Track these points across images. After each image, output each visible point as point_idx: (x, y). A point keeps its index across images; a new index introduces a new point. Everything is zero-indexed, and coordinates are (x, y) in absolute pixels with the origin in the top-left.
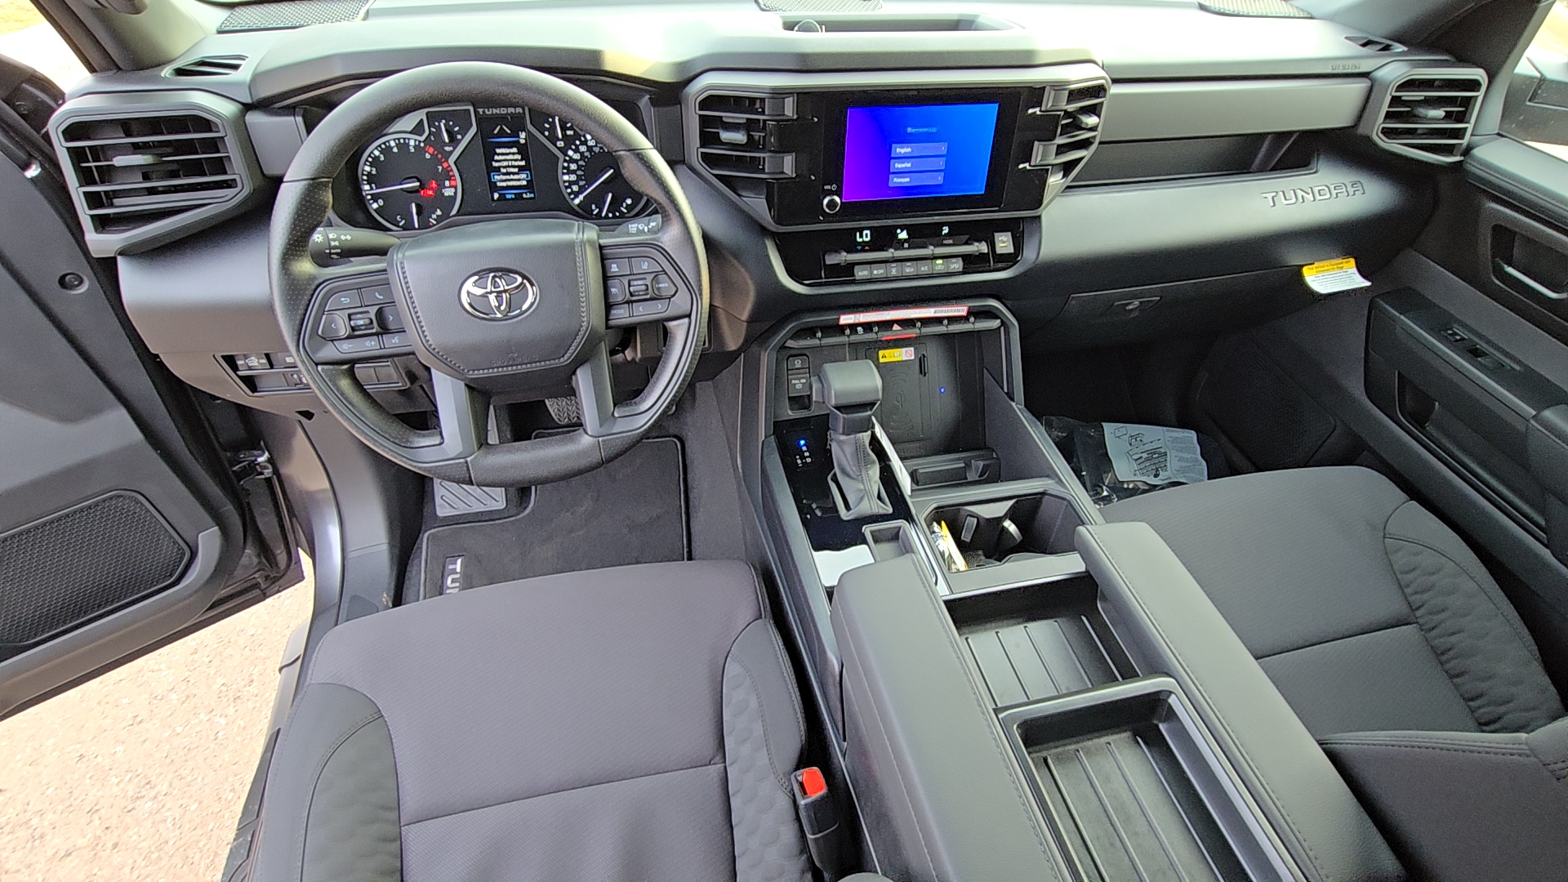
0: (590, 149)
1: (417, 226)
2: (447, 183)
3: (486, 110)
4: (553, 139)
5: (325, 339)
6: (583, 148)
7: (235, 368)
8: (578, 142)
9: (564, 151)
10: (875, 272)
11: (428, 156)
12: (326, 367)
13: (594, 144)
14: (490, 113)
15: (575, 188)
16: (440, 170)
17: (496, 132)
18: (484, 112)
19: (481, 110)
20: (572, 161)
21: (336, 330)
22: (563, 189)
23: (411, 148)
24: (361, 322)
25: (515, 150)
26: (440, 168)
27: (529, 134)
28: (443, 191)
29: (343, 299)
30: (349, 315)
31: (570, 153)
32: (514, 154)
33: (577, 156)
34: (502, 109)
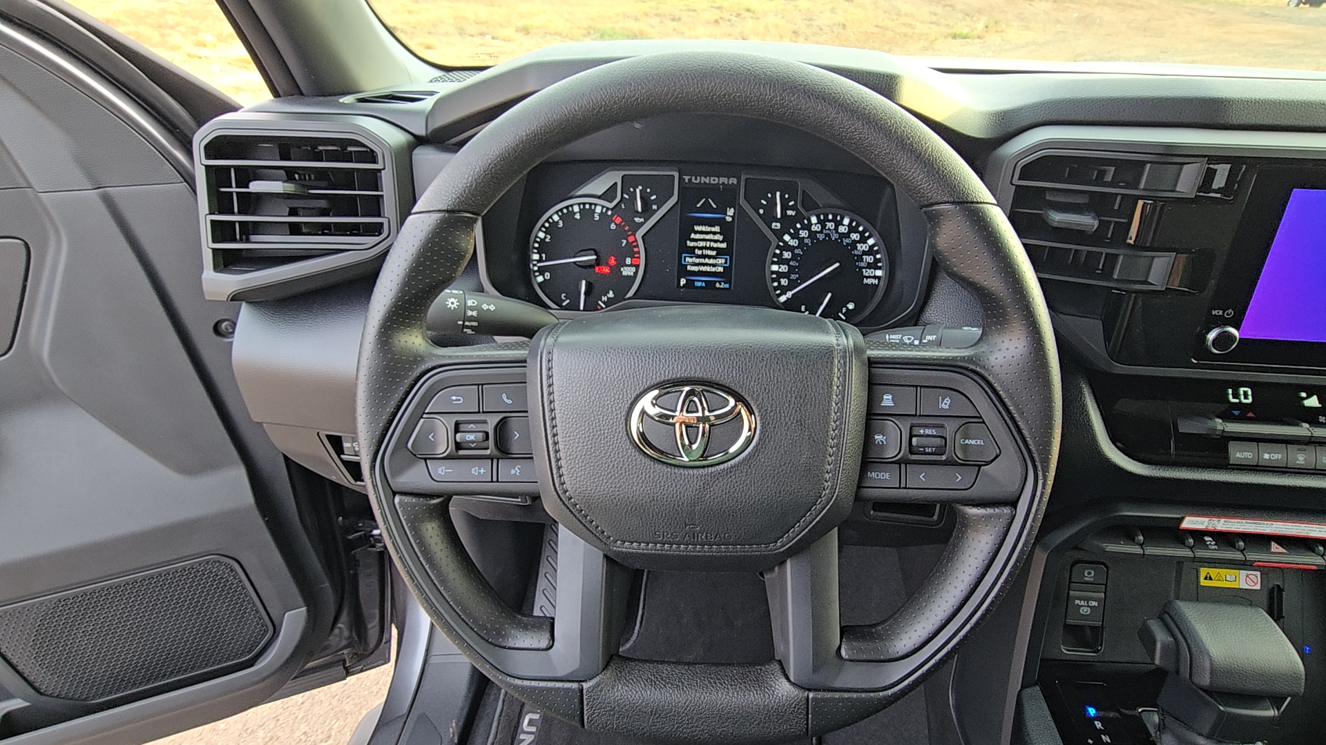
0: (812, 235)
1: (582, 308)
2: (628, 261)
3: (693, 178)
4: (769, 217)
5: (415, 455)
6: (804, 234)
7: (339, 449)
8: (798, 226)
9: (779, 234)
10: (1266, 456)
11: (613, 226)
12: (407, 499)
13: (819, 230)
14: (698, 181)
15: (784, 282)
16: (623, 245)
17: (698, 206)
18: (690, 180)
19: (687, 178)
20: (787, 247)
21: (434, 445)
22: (768, 280)
23: (596, 215)
24: (471, 437)
25: (717, 229)
26: (625, 241)
27: (740, 212)
28: (622, 269)
29: (454, 398)
30: (457, 425)
31: (787, 238)
32: (714, 233)
33: (794, 243)
34: (712, 178)
